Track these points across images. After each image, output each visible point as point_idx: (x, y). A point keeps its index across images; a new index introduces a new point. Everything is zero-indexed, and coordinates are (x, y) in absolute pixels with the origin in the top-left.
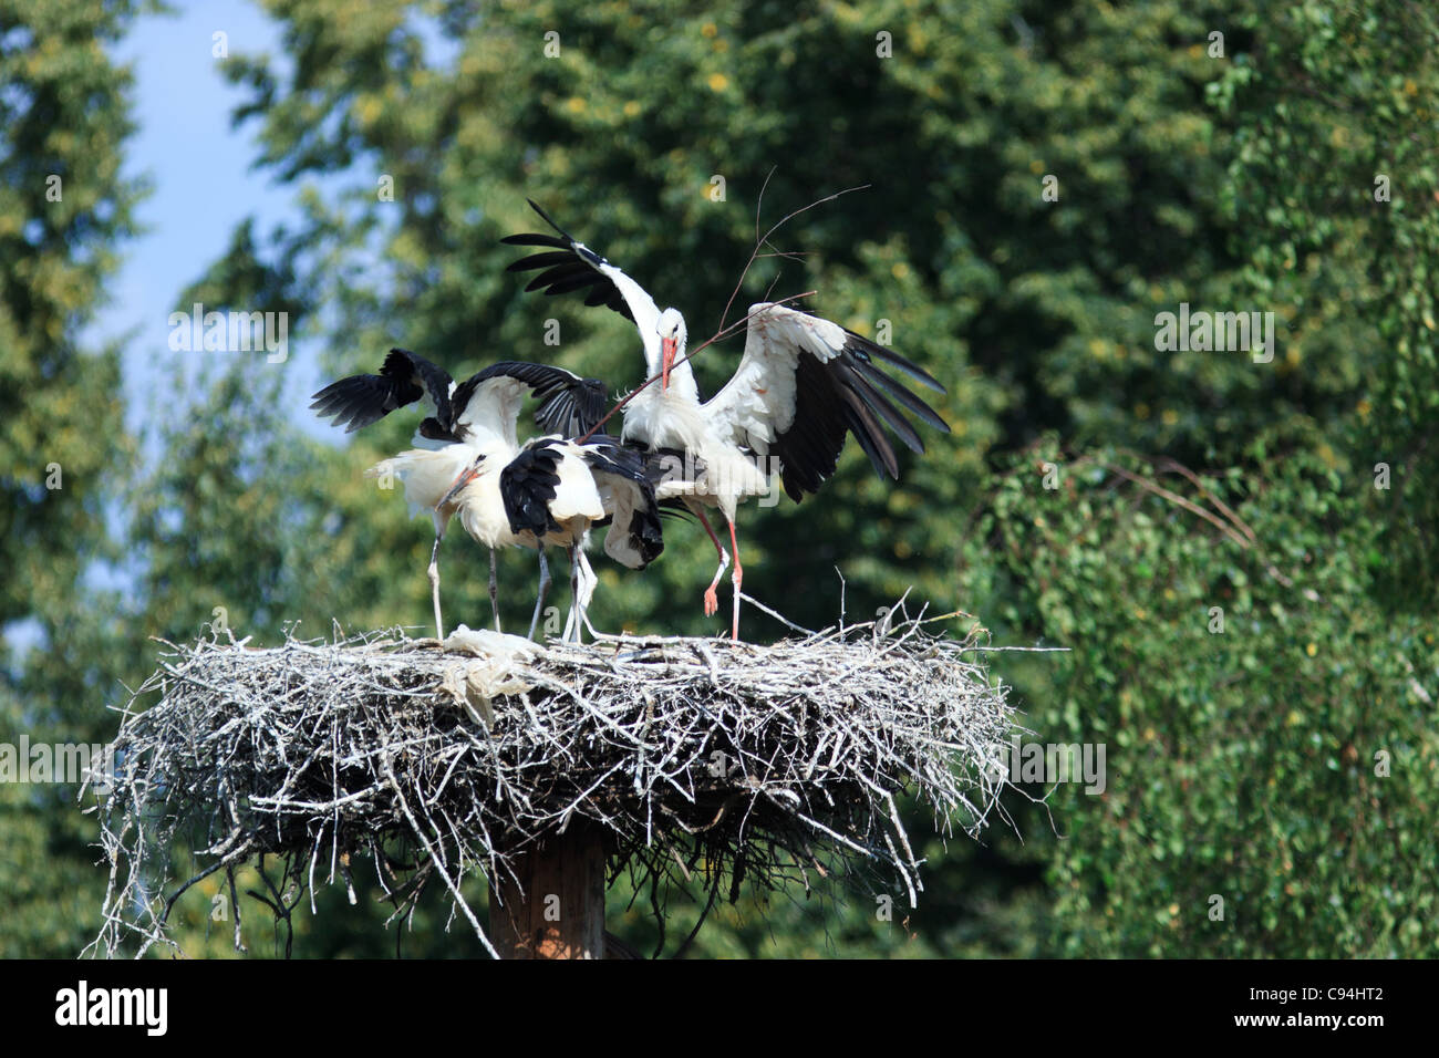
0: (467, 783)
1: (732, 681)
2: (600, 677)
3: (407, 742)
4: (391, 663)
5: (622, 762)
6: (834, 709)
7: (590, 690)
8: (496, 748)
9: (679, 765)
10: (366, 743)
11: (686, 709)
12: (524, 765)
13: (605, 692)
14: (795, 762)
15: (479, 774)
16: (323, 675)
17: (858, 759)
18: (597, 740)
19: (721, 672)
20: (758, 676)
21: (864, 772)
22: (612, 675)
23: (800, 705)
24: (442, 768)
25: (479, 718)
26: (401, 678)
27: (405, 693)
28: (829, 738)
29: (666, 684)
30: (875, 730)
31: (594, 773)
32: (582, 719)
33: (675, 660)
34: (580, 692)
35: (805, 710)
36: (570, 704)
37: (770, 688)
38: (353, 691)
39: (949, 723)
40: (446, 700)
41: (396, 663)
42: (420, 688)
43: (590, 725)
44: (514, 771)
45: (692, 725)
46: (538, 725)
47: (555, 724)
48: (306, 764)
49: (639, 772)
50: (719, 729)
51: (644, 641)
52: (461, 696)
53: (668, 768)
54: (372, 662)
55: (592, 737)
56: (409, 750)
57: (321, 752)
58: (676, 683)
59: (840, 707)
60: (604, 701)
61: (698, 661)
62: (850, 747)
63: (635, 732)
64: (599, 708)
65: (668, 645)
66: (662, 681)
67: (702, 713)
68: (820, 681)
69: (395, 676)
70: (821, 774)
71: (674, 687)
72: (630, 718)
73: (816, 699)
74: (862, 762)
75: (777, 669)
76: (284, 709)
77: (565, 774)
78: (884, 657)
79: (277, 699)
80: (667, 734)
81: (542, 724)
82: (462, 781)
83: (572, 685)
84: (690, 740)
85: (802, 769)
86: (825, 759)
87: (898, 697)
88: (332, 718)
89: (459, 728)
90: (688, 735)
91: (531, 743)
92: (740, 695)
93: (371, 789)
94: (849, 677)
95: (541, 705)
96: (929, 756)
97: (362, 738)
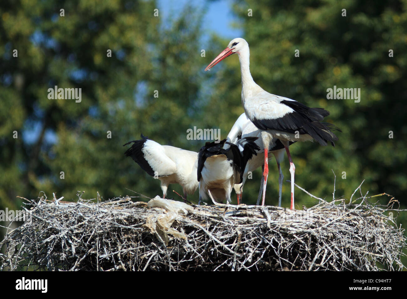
0: (156, 268)
1: (277, 226)
2: (218, 223)
3: (129, 249)
4: (123, 213)
5: (226, 261)
6: (323, 239)
7: (213, 228)
8: (169, 253)
9: (253, 262)
10: (112, 248)
11: (256, 238)
12: (182, 261)
13: (219, 229)
14: (305, 262)
15: (162, 264)
16: (93, 217)
17: (334, 260)
18: (215, 251)
19: (272, 222)
20: (289, 224)
21: (337, 266)
22: (222, 222)
23: (308, 237)
24: (145, 260)
25: (162, 240)
26: (127, 220)
27: (129, 227)
28: (321, 251)
29: (248, 226)
30: (343, 248)
31: (214, 265)
32: (209, 241)
33: (251, 216)
34: (208, 229)
35: (310, 239)
36: (204, 234)
37: (294, 229)
38: (106, 225)
39: (376, 245)
40: (147, 231)
41: (125, 213)
42: (136, 225)
43: (212, 244)
44: (177, 264)
45: (259, 245)
46: (188, 244)
47: (196, 243)
48: (84, 256)
49: (234, 266)
50: (270, 247)
51: (238, 207)
52: (154, 230)
53: (247, 264)
54: (115, 212)
55: (213, 250)
56: (130, 252)
57: (92, 252)
58: (252, 226)
59: (326, 238)
60: (219, 233)
61: (262, 216)
62: (331, 255)
63: (232, 248)
64: (216, 237)
65: (249, 208)
66: (245, 225)
67: (263, 240)
68: (317, 226)
69: (125, 219)
70: (317, 267)
71: (251, 228)
72: (231, 241)
73: (316, 234)
74: (336, 262)
75: (298, 221)
76: (76, 231)
77: (200, 266)
78: (348, 215)
79: (72, 227)
80: (247, 248)
81: (190, 243)
82: (154, 267)
83: (204, 226)
84: (257, 252)
85: (309, 265)
86: (318, 261)
87: (353, 233)
88: (97, 236)
89: (153, 243)
90: (256, 250)
91: (185, 251)
92: (281, 233)
93: (113, 269)
94: (331, 224)
95: (190, 234)
96: (366, 259)
97: (110, 246)
